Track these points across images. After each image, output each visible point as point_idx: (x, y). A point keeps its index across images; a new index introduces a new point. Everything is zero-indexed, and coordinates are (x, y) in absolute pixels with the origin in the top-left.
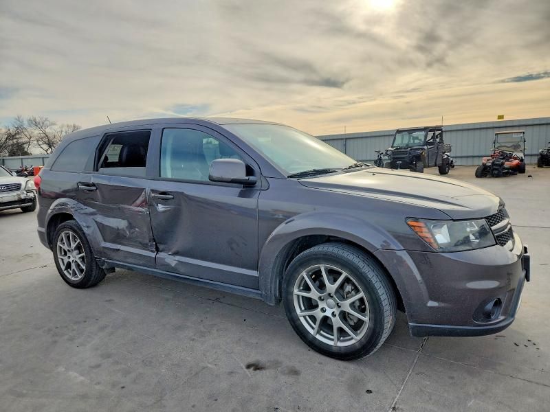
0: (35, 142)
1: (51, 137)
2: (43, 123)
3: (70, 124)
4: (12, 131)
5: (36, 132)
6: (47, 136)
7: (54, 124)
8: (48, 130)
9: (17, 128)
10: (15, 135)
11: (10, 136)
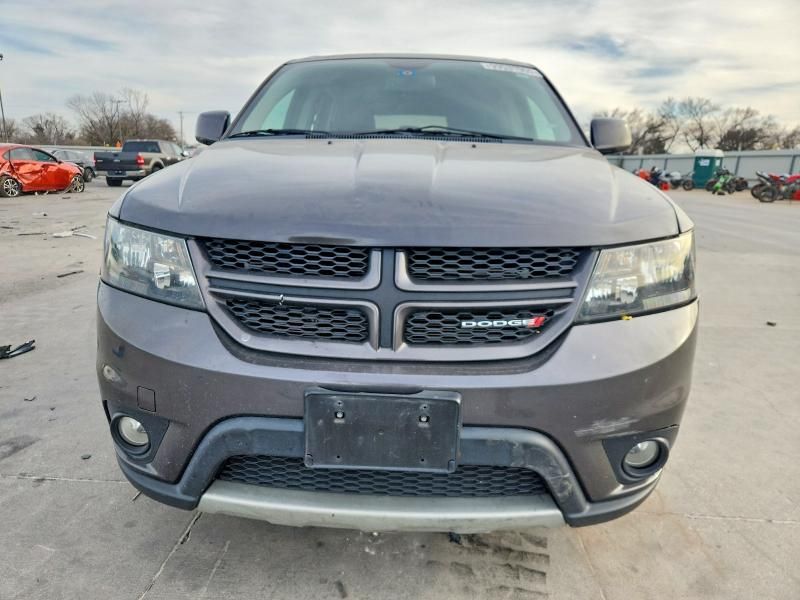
0: (682, 137)
1: (706, 128)
2: (700, 109)
3: (741, 108)
4: (657, 120)
5: (689, 122)
6: (701, 128)
7: (715, 109)
8: (705, 119)
9: (664, 117)
10: (659, 126)
11: (652, 128)
